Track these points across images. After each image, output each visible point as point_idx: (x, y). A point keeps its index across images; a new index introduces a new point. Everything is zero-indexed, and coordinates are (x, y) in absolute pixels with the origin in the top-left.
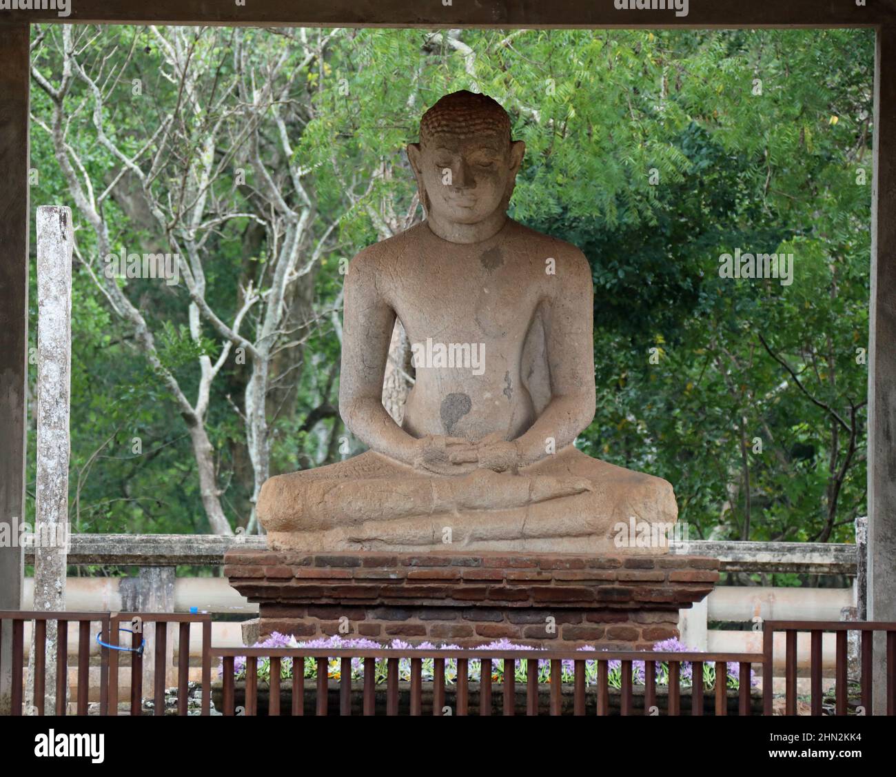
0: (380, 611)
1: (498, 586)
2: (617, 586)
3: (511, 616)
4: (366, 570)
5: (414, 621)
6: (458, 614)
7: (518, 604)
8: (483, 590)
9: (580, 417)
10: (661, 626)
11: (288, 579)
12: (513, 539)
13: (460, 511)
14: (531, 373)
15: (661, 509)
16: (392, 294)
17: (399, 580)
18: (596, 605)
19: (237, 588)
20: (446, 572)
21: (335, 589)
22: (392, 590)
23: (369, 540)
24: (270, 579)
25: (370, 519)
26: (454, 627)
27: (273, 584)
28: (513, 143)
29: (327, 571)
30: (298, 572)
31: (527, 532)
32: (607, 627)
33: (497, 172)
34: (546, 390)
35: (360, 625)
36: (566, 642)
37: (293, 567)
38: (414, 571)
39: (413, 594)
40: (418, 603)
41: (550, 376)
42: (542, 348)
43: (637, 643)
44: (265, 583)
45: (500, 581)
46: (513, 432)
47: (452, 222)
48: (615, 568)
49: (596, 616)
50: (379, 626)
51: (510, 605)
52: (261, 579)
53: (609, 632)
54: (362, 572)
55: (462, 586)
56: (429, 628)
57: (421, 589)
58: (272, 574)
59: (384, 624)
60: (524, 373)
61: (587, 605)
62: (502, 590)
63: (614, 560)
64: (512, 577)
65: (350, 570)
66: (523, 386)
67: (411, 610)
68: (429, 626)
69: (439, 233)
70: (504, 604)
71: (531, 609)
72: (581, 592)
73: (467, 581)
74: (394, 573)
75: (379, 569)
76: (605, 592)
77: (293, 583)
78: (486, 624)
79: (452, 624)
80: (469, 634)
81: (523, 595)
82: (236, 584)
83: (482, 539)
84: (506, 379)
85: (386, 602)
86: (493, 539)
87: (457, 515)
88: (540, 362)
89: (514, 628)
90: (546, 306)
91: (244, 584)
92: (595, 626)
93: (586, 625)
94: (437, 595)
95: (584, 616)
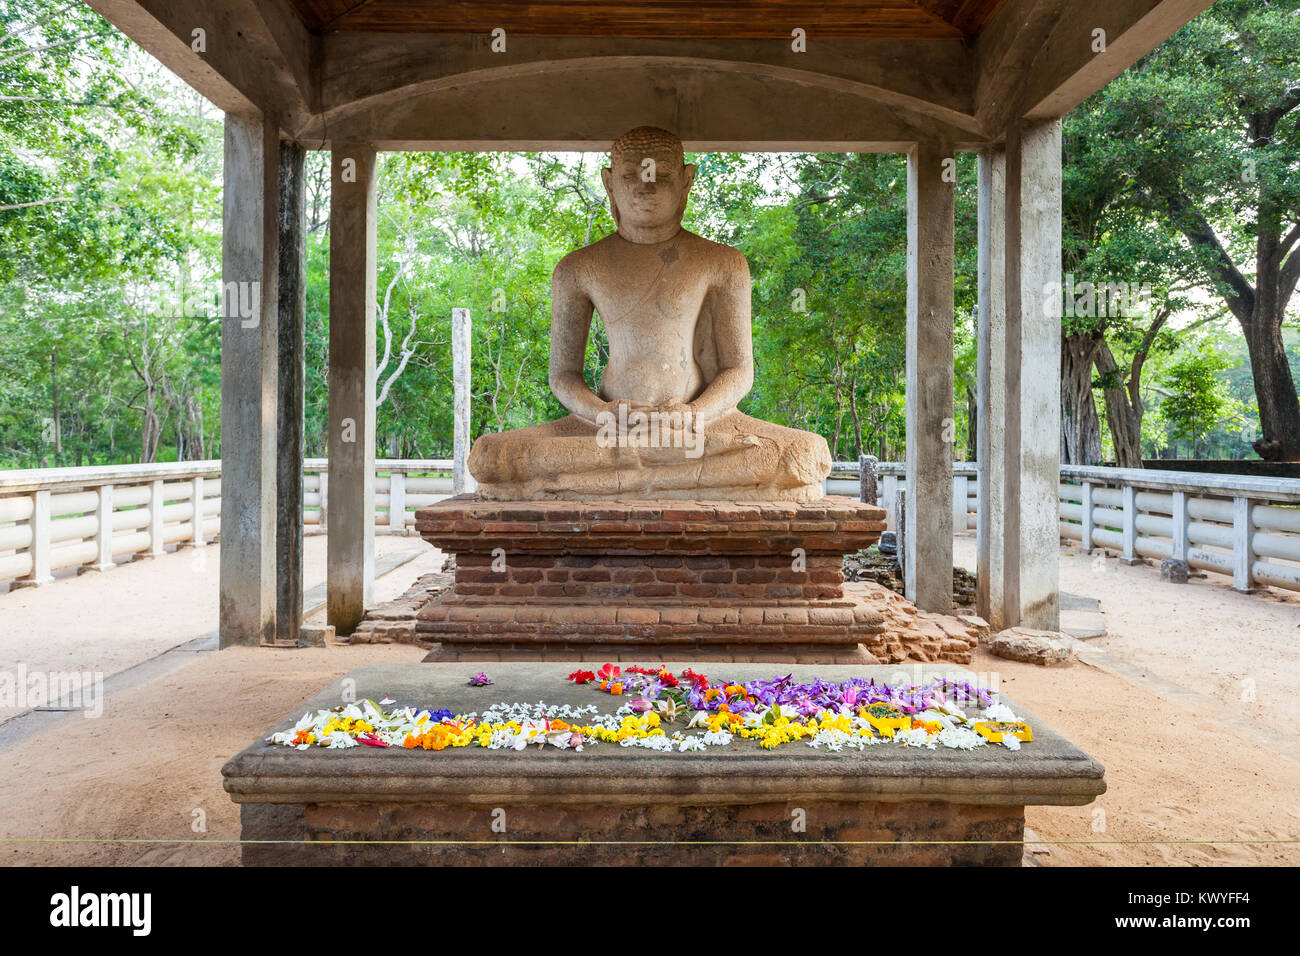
0: (567, 560)
1: (676, 537)
2: (790, 535)
3: (690, 562)
4: (550, 524)
5: (600, 568)
6: (640, 561)
7: (697, 553)
8: (664, 541)
9: (743, 385)
10: (828, 570)
11: (478, 533)
12: (690, 489)
13: (644, 464)
14: (701, 351)
15: (819, 461)
16: (588, 286)
17: (583, 533)
18: (770, 553)
19: (429, 541)
20: (629, 525)
21: (522, 541)
22: (576, 542)
23: (562, 491)
24: (459, 533)
25: (563, 472)
26: (636, 574)
27: (462, 538)
28: (685, 167)
29: (516, 525)
30: (487, 525)
31: (702, 482)
32: (778, 571)
33: (673, 184)
34: (714, 365)
35: (549, 573)
36: (740, 586)
37: (481, 522)
38: (597, 524)
39: (597, 545)
40: (602, 552)
41: (717, 353)
42: (710, 331)
43: (806, 585)
44: (455, 537)
45: (679, 533)
46: (688, 397)
47: (637, 227)
48: (788, 519)
49: (767, 561)
50: (567, 573)
51: (688, 553)
52: (452, 532)
53: (780, 576)
54: (547, 526)
55: (644, 537)
56: (613, 575)
57: (606, 541)
58: (460, 528)
59: (572, 571)
60: (697, 351)
61: (760, 553)
62: (681, 541)
63: (787, 512)
64: (690, 529)
65: (536, 524)
66: (695, 361)
67: (595, 558)
68: (613, 572)
69: (627, 237)
70: (683, 552)
71: (709, 555)
72: (755, 541)
73: (647, 533)
74: (577, 526)
75: (563, 523)
76: (780, 542)
77: (482, 536)
78: (667, 570)
79: (636, 570)
80: (651, 579)
81: (701, 545)
82: (428, 537)
83: (662, 489)
84: (682, 354)
85: (572, 551)
86: (672, 489)
87: (642, 468)
88: (708, 343)
89: (693, 573)
90: (715, 296)
91: (435, 537)
92: (767, 570)
93: (758, 569)
94: (621, 545)
95: (757, 562)
